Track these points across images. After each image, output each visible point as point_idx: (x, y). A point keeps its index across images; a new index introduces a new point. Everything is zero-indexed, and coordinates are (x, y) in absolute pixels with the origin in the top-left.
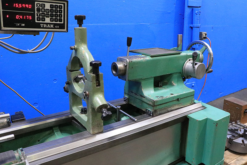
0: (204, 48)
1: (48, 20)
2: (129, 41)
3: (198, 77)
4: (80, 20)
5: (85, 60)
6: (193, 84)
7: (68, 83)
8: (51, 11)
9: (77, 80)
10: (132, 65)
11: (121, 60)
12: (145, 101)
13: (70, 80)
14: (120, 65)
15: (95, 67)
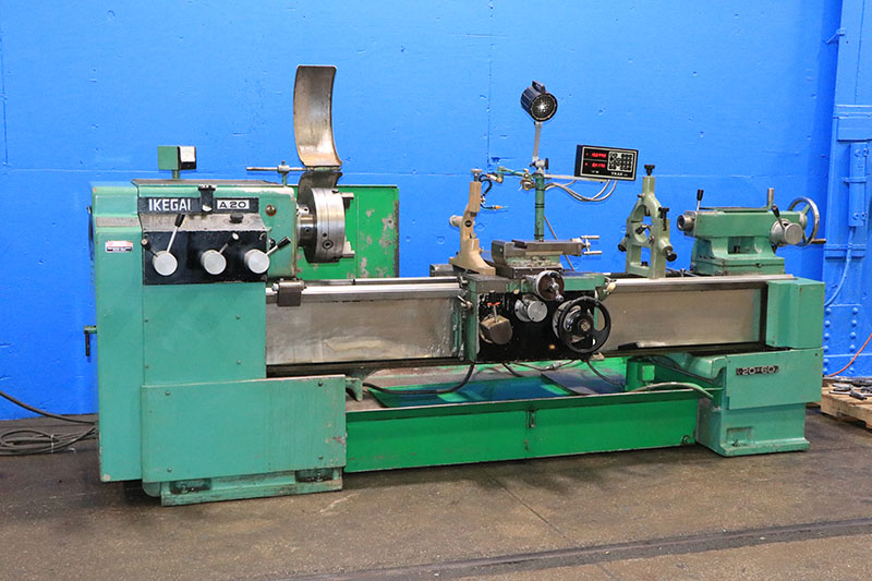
0: (808, 206)
1: (618, 168)
2: (700, 195)
3: (789, 242)
4: (649, 169)
5: (653, 206)
6: (856, 309)
7: (627, 236)
8: (622, 160)
9: (639, 231)
10: (701, 219)
11: (689, 214)
12: (714, 261)
13: (631, 231)
14: (687, 219)
15: (663, 212)
